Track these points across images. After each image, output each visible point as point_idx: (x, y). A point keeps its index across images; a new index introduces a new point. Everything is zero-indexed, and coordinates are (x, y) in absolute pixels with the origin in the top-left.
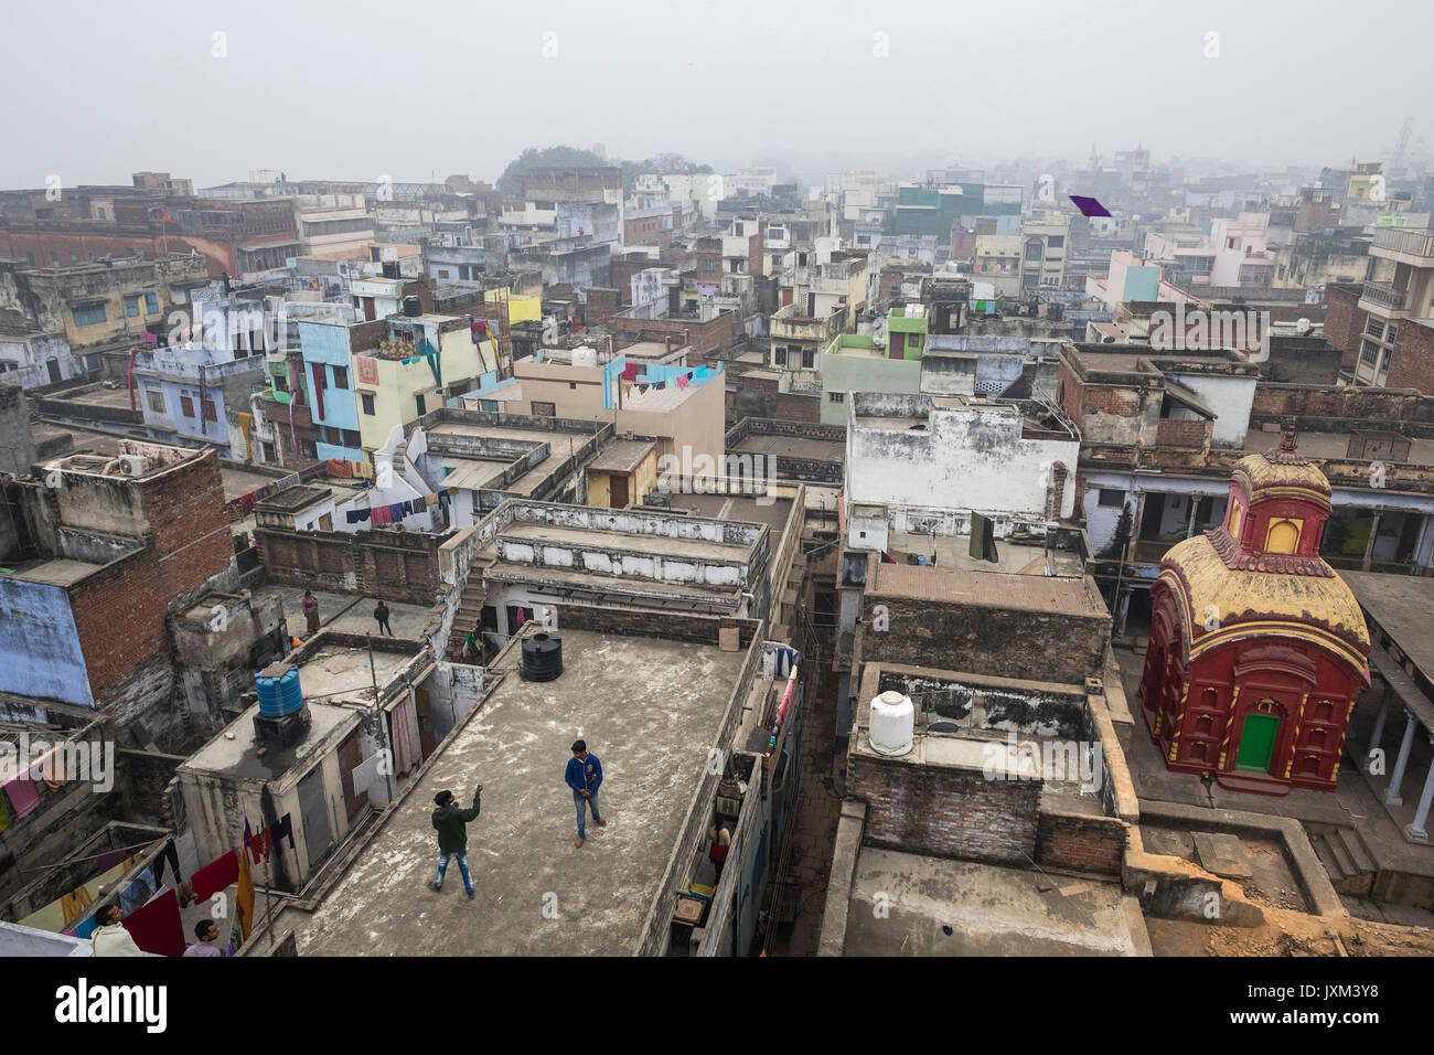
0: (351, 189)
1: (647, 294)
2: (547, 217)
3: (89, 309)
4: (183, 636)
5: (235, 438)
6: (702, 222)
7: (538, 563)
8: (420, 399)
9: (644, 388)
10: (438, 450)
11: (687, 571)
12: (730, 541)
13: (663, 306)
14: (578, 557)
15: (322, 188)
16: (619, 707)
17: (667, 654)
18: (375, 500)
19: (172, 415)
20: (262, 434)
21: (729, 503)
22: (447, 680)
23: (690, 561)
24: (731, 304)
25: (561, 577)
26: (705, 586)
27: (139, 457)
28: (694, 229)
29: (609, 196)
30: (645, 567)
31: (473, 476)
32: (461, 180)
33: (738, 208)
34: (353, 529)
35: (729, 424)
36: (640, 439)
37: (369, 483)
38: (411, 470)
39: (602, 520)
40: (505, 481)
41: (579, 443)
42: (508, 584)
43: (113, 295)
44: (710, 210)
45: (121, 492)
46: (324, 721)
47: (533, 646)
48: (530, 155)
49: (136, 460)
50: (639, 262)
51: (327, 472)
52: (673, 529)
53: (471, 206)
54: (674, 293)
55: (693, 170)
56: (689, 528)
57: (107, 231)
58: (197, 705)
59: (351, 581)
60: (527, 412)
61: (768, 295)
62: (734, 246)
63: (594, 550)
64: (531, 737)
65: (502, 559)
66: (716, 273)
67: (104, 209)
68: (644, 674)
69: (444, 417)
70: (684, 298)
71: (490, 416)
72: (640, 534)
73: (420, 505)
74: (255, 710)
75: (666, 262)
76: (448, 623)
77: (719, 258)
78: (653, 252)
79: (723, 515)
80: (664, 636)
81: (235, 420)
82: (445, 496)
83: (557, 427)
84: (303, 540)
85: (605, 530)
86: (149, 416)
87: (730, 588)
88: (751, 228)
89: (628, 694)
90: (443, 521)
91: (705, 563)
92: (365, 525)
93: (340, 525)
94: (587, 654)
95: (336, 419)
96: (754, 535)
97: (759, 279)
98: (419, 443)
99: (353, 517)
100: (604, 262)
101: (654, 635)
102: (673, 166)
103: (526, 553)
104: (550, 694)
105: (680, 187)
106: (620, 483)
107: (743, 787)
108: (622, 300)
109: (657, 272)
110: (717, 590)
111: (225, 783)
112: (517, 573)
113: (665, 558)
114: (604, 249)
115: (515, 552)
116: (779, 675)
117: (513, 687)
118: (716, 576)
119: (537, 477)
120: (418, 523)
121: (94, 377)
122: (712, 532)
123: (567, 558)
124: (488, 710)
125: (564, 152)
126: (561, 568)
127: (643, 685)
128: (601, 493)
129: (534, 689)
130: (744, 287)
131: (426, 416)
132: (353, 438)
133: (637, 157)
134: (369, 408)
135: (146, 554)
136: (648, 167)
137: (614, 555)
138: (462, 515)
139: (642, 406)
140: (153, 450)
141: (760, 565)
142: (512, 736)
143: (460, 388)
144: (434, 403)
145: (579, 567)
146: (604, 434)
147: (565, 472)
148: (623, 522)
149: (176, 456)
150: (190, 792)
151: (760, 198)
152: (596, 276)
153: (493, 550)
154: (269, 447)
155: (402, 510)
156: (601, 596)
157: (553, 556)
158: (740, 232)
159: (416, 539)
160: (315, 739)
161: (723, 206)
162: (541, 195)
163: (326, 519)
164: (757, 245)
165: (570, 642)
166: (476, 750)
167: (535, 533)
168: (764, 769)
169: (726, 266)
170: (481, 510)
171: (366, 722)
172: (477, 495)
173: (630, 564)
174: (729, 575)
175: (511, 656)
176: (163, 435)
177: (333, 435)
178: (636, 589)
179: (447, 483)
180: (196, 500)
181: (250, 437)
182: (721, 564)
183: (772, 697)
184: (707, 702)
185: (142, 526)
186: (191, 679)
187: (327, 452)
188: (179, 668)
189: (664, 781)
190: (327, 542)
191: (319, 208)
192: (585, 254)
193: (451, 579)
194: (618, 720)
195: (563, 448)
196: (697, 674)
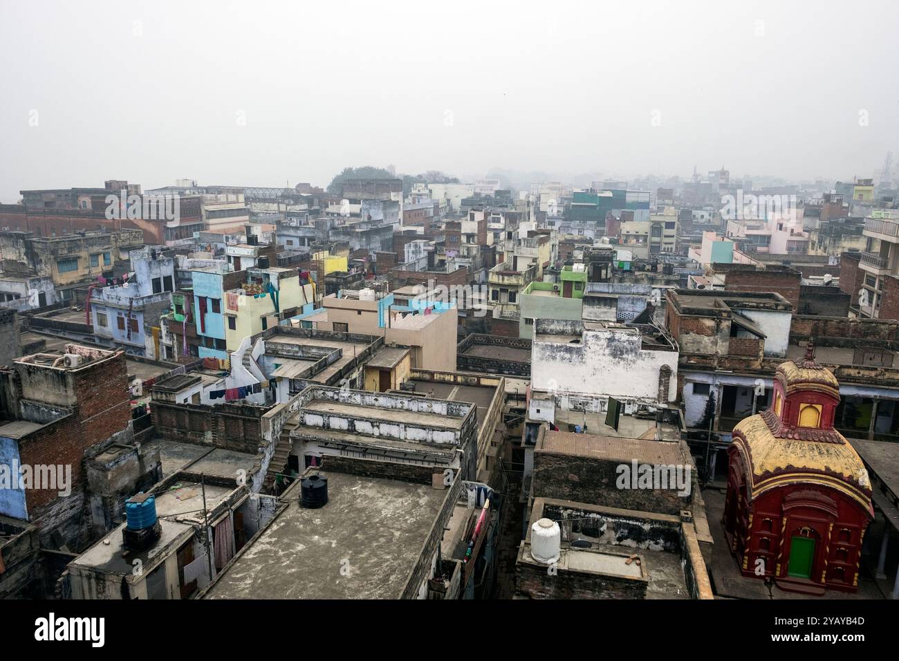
0: (237, 191)
1: (416, 256)
2: (356, 208)
3: (68, 262)
4: (92, 472)
5: (149, 343)
6: (451, 213)
7: (326, 427)
8: (264, 320)
9: (405, 314)
10: (272, 353)
11: (420, 434)
12: (451, 414)
13: (424, 263)
14: (352, 423)
15: (219, 190)
16: (362, 527)
17: (397, 491)
18: (230, 384)
19: (110, 328)
20: (166, 341)
21: (456, 389)
22: (255, 505)
23: (423, 427)
24: (466, 263)
25: (339, 437)
26: (432, 444)
27: (77, 355)
28: (446, 217)
29: (394, 196)
30: (395, 431)
31: (291, 370)
32: (306, 186)
33: (472, 204)
34: (212, 403)
35: (460, 337)
36: (400, 347)
37: (227, 373)
38: (254, 366)
39: (369, 400)
40: (311, 373)
41: (360, 349)
42: (306, 441)
44: (456, 204)
45: (61, 378)
46: (171, 533)
47: (309, 484)
48: (348, 172)
49: (74, 357)
50: (411, 236)
51: (204, 366)
52: (414, 406)
53: (310, 201)
54: (431, 255)
55: (447, 181)
56: (425, 406)
57: (86, 215)
58: (97, 519)
59: (209, 437)
60: (330, 329)
61: (489, 257)
62: (468, 227)
63: (362, 419)
64: (301, 547)
65: (303, 424)
66: (457, 243)
67: (86, 202)
68: (381, 504)
69: (277, 331)
70: (437, 258)
71: (307, 331)
72: (394, 409)
73: (257, 388)
75: (427, 237)
76: (265, 467)
77: (459, 234)
78: (420, 230)
79: (451, 398)
80: (397, 478)
81: (149, 332)
82: (273, 382)
83: (349, 338)
84: (179, 409)
85: (371, 406)
86: (96, 328)
87: (448, 446)
88: (479, 216)
89: (369, 517)
90: (271, 400)
91: (433, 429)
92: (221, 401)
93: (205, 400)
94: (346, 489)
95: (211, 333)
96: (466, 410)
97: (484, 247)
98: (260, 348)
99: (214, 395)
100: (389, 236)
101: (390, 478)
102: (436, 178)
103: (318, 420)
104: (317, 517)
105: (439, 192)
106: (386, 375)
107: (447, 584)
108: (399, 259)
109: (421, 243)
110: (441, 447)
111: (98, 575)
112: (311, 434)
113: (407, 425)
114: (389, 228)
115: (311, 420)
116: (478, 505)
117: (294, 511)
118: (440, 437)
119: (332, 371)
120: (257, 399)
121: (66, 304)
122: (439, 408)
123: (344, 424)
124: (275, 527)
125: (369, 170)
126: (341, 431)
127: (380, 512)
128: (373, 381)
129: (307, 513)
130: (474, 252)
131: (269, 332)
132: (221, 345)
133: (414, 173)
134: (232, 325)
135: (73, 418)
136: (420, 179)
137: (375, 423)
138: (283, 391)
139: (403, 326)
140: (87, 351)
141: (469, 432)
142: (288, 546)
143: (291, 313)
144: (272, 322)
145: (352, 430)
146: (377, 344)
147: (349, 368)
148: (383, 401)
149: (100, 355)
150: (75, 580)
151: (488, 198)
152: (384, 244)
153: (297, 418)
154: (169, 349)
155: (246, 390)
156: (365, 450)
157: (336, 423)
158: (472, 218)
159: (252, 410)
160: (162, 546)
161: (465, 202)
162: (352, 195)
163: (196, 396)
164: (483, 227)
165: (335, 482)
166: (264, 555)
167: (325, 408)
168: (463, 571)
169: (464, 239)
170: (294, 392)
171: (198, 533)
172: (292, 382)
173: (385, 429)
174: (448, 437)
175: (294, 491)
176: (104, 341)
177: (209, 342)
178: (388, 445)
179: (276, 374)
180: (109, 383)
181: (158, 343)
182: (443, 430)
183: (473, 520)
184: (420, 524)
185: (72, 400)
186: (96, 502)
187: (205, 353)
188: (88, 495)
189: (385, 580)
190: (195, 411)
191: (217, 202)
192: (377, 231)
193: (269, 437)
194: (360, 536)
195: (350, 352)
196: (416, 505)
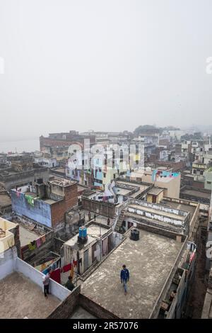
0: (106, 133)
1: (163, 156)
2: (143, 139)
3: (60, 154)
4: (67, 217)
5: (80, 179)
6: (177, 141)
7: (135, 213)
8: (114, 175)
9: (161, 177)
10: (117, 186)
11: (169, 220)
12: (180, 215)
13: (167, 159)
14: (144, 213)
15: (100, 133)
16: (151, 250)
17: (163, 240)
18: (104, 195)
19: (70, 175)
20: (85, 179)
21: (180, 205)
22: (114, 236)
23: (170, 218)
24: (183, 159)
25: (140, 217)
26: (173, 224)
27: (65, 182)
28: (175, 142)
29: (156, 135)
30: (159, 218)
31: (124, 192)
32: (126, 131)
33: (186, 138)
34: (99, 200)
35: (181, 186)
36: (160, 188)
37: (103, 191)
38: (111, 190)
39: (150, 206)
40: (130, 194)
41: (146, 187)
42: (129, 217)
43: (64, 152)
44: (179, 138)
45: (61, 188)
46: (90, 240)
47: (133, 232)
48: (140, 126)
49: (64, 182)
50: (162, 149)
51: (96, 188)
52: (166, 210)
53: (128, 137)
54: (169, 156)
55: (176, 130)
56: (170, 210)
57: (64, 140)
58: (68, 231)
59: (98, 211)
60: (135, 180)
61: (192, 157)
62: (184, 146)
63: (148, 212)
64: (131, 253)
65: (128, 211)
66: (180, 152)
67: (65, 137)
68: (158, 243)
69: (119, 179)
70: (172, 157)
71: (128, 180)
72: (158, 210)
73: (112, 197)
74: (78, 235)
75: (168, 149)
76: (115, 223)
77: (180, 149)
78: (165, 147)
79: (178, 208)
80: (163, 235)
81: (81, 176)
82: (117, 196)
83: (142, 183)
84: (90, 201)
85: (151, 208)
86: (67, 174)
87: (180, 226)
88: (189, 142)
89: (154, 247)
90: (116, 201)
91: (174, 219)
92: (101, 200)
93: (97, 199)
94: (145, 236)
95: (98, 178)
96: (186, 214)
97: (190, 154)
98: (113, 184)
99: (99, 198)
100: (154, 148)
101: (160, 234)
102: (171, 129)
103: (133, 211)
104: (136, 244)
105: (172, 133)
106: (154, 197)
107: (180, 277)
108: (158, 157)
109: (166, 151)
110: (176, 226)
111: (71, 248)
112: (131, 215)
113: (164, 216)
114: (154, 146)
115: (131, 210)
116: (191, 250)
117: (128, 240)
118: (176, 223)
119: (137, 194)
120: (112, 201)
121: (59, 166)
122: (175, 212)
123: (142, 213)
124: (122, 244)
125: (147, 126)
126: (140, 215)
127: (157, 246)
128: (150, 199)
129: (132, 242)
130: (186, 155)
131: (116, 179)
132: (101, 182)
133: (163, 127)
134: (105, 176)
135: (63, 201)
136: (165, 129)
137: (152, 214)
138: (120, 200)
139: (161, 181)
140: (67, 181)
141: (187, 221)
142: (127, 252)
143: (122, 174)
144: (117, 176)
145: (144, 215)
146: (152, 186)
147: (143, 193)
148: (154, 206)
149: (71, 182)
150: (65, 249)
151: (191, 135)
152: (152, 152)
153: (126, 209)
154: (86, 182)
155: (107, 198)
156: (149, 223)
157: (139, 212)
158: (186, 143)
159: (111, 204)
160: (88, 243)
161: (182, 137)
162: (142, 135)
163: (94, 198)
164: (190, 146)
165: (141, 233)
166: (119, 253)
167: (135, 206)
168: (186, 274)
169: (182, 151)
170: (124, 200)
171: (98, 242)
172: (124, 196)
173: (156, 217)
174: (180, 223)
175: (128, 233)
176: (69, 178)
177: (97, 181)
178: (157, 223)
179: (118, 193)
180: (73, 191)
181: (83, 180)
182: (178, 220)
183: (189, 256)
184: (172, 254)
185: (64, 195)
186: (68, 226)
187: (96, 184)
188: (66, 223)
189: (161, 271)
190: (94, 202)
191: (100, 137)
192: (150, 147)
193: (117, 214)
194: (151, 253)
195: (143, 188)
196: (170, 246)
